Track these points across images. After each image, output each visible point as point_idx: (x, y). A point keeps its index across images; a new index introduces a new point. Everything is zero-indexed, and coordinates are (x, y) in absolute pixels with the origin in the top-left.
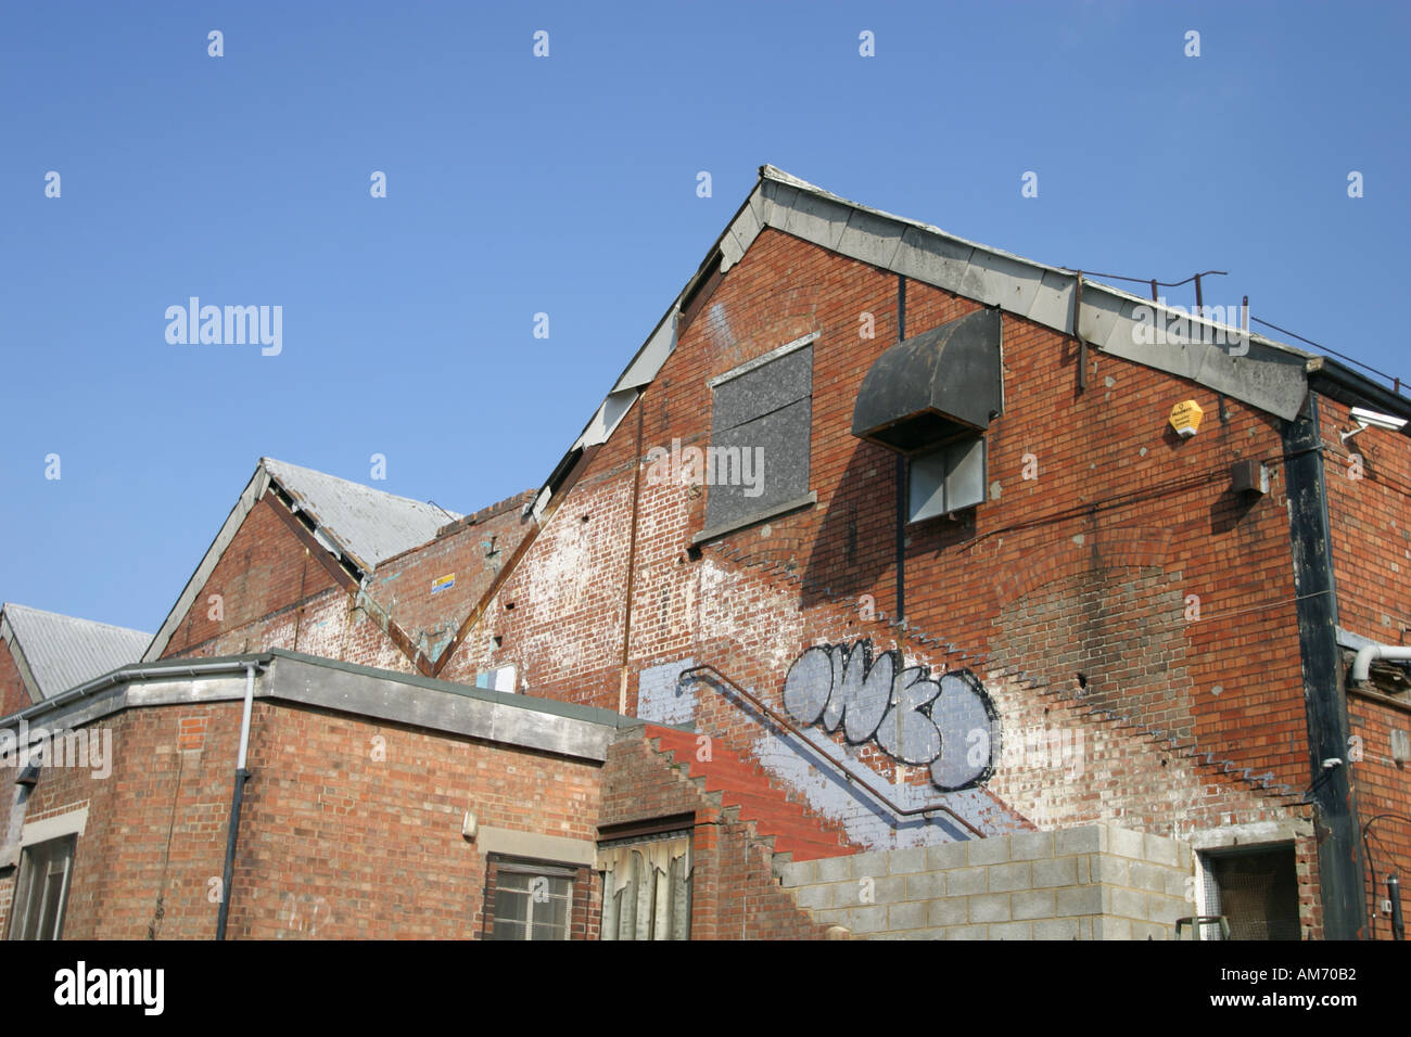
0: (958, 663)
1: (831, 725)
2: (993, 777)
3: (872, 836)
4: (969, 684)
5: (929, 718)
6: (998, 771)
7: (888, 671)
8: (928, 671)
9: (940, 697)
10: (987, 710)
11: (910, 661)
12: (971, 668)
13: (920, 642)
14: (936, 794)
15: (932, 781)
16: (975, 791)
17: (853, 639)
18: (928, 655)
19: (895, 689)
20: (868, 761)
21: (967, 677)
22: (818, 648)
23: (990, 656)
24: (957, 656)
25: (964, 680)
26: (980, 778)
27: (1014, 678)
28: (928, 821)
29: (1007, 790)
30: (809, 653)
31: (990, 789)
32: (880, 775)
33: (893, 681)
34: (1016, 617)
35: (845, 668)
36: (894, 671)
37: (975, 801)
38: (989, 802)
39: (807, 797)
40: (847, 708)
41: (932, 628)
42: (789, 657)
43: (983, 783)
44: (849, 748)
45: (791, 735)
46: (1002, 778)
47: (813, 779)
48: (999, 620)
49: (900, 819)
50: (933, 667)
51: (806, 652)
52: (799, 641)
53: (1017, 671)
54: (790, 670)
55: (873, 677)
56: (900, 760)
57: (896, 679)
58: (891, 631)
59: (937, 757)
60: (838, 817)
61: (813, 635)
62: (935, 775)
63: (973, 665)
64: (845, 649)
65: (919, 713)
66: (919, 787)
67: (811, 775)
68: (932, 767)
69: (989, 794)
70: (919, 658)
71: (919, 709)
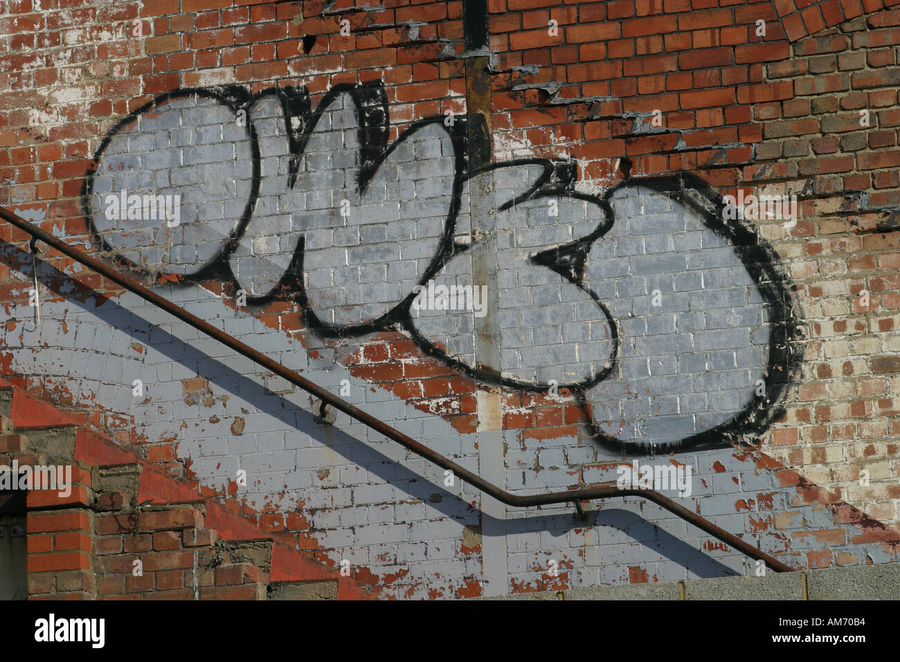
0: (662, 159)
1: (254, 283)
2: (778, 425)
3: (403, 553)
4: (696, 209)
5: (578, 282)
6: (791, 413)
7: (443, 163)
8: (569, 173)
9: (607, 236)
10: (754, 274)
11: (507, 146)
12: (702, 173)
13: (543, 101)
14: (604, 457)
15: (592, 429)
16: (724, 456)
17: (321, 80)
18: (569, 133)
19: (465, 208)
20: (384, 375)
21: (691, 192)
22: (204, 93)
23: (763, 150)
24: (662, 143)
25: (681, 199)
26: (739, 424)
27: (834, 205)
28: (583, 520)
29: (820, 457)
30: (172, 104)
31: (767, 450)
32: (425, 409)
33: (458, 188)
34: (836, 64)
35: (297, 148)
36: (460, 165)
37: (724, 478)
38: (766, 481)
39: (182, 453)
40: (308, 245)
41: (579, 73)
42: (100, 109)
43: (748, 437)
44: (317, 343)
45: (128, 300)
46: (804, 429)
47: (199, 412)
48: (784, 68)
49: (493, 508)
50: (583, 164)
51: (161, 100)
52: (134, 72)
53: (840, 188)
54: (106, 142)
55: (391, 177)
56: (489, 377)
57: (468, 186)
58: (446, 70)
59: (604, 375)
60: (286, 505)
61: (185, 60)
62: (598, 415)
63: (709, 168)
64: (294, 102)
65: (544, 271)
66: (547, 442)
67: (190, 402)
68: (591, 395)
69: (766, 463)
70: (538, 139)
71: (544, 259)
